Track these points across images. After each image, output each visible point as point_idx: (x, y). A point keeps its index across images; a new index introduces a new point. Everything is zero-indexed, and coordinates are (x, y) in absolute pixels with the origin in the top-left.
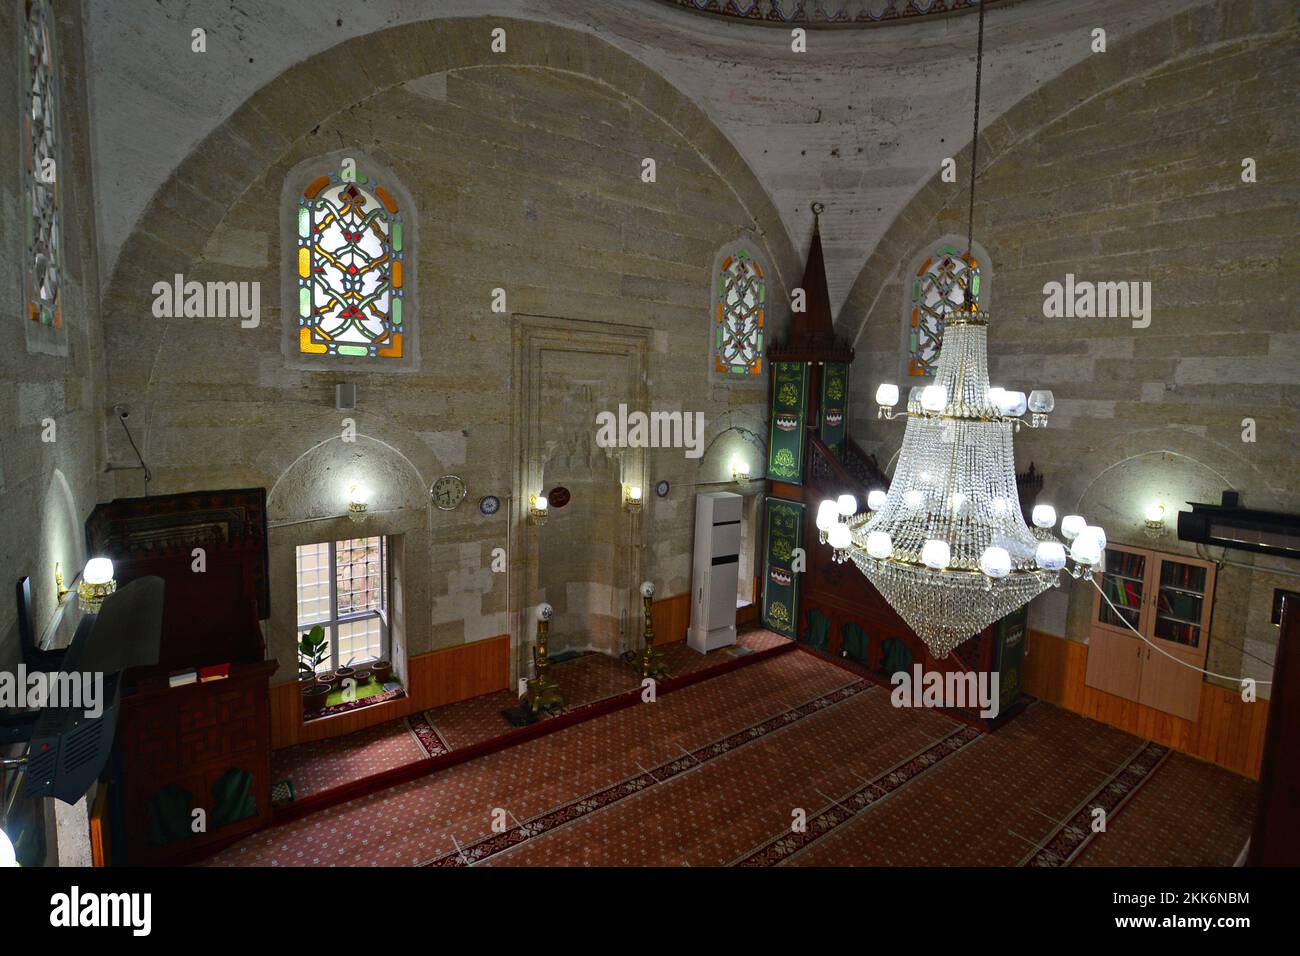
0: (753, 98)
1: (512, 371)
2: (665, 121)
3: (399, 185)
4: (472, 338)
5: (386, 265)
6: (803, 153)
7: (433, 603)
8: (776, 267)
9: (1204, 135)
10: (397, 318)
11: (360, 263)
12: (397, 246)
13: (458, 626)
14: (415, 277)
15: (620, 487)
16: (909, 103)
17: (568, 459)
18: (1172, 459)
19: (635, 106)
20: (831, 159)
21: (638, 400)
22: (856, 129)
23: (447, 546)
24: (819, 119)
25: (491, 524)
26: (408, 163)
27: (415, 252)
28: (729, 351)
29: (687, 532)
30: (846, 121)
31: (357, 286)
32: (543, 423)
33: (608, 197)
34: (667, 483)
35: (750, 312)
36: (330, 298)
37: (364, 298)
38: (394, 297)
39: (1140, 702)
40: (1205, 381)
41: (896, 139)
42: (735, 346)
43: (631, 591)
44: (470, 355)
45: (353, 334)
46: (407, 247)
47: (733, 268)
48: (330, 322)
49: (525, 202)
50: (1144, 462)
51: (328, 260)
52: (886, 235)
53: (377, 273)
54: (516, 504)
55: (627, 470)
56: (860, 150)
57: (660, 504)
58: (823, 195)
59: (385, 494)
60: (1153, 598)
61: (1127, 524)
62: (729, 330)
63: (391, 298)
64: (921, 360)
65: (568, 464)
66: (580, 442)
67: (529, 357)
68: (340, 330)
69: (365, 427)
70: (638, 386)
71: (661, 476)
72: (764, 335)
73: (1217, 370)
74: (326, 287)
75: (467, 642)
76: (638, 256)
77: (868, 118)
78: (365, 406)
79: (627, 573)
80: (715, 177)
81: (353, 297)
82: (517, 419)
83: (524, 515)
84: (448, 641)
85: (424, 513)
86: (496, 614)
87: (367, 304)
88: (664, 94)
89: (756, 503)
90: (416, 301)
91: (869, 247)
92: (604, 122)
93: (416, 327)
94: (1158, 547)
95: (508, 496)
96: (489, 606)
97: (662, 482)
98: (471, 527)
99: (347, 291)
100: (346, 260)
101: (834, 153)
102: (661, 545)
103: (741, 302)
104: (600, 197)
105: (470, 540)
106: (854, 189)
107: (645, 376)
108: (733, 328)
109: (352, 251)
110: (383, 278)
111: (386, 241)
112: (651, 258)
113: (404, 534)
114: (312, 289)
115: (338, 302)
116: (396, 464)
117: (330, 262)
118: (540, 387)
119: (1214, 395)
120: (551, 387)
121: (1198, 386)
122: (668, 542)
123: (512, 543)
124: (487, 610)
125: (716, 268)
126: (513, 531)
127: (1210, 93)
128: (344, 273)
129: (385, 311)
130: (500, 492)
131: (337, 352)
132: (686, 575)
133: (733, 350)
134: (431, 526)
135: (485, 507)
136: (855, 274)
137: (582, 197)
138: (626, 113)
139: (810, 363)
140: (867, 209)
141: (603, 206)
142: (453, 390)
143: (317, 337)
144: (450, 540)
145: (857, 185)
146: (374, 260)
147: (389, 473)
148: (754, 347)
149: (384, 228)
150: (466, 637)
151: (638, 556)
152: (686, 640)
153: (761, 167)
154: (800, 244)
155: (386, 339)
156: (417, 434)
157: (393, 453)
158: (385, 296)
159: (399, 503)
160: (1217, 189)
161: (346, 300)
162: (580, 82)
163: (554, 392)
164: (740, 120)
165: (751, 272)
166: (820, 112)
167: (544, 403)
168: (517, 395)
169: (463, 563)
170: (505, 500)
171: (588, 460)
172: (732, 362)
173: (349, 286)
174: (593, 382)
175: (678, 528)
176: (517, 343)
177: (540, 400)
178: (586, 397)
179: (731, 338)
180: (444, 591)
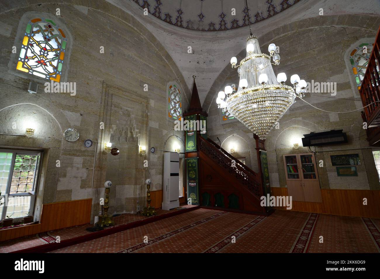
0: (176, 45)
1: (101, 98)
2: (153, 45)
3: (67, 30)
4: (88, 84)
5: (58, 52)
6: (190, 62)
7: (58, 180)
8: (184, 92)
9: (284, 53)
10: (60, 69)
11: (48, 48)
12: (64, 48)
13: (69, 192)
14: (69, 59)
15: (138, 147)
16: (216, 51)
17: (119, 138)
18: (295, 127)
19: (144, 38)
20: (198, 64)
21: (145, 119)
22: (203, 57)
23: (68, 157)
24: (194, 53)
25: (88, 151)
26: (72, 26)
27: (70, 51)
28: (172, 112)
29: (161, 167)
30: (201, 54)
31: (46, 55)
32: (111, 118)
33: (136, 58)
34: (154, 148)
35: (178, 102)
36: (34, 55)
37: (47, 59)
38: (60, 62)
39: (306, 201)
40: (299, 106)
41: (213, 60)
42: (174, 111)
43: (141, 186)
44: (86, 89)
45: (40, 69)
46: (67, 49)
47: (172, 88)
48: (32, 63)
49: (110, 50)
50: (289, 130)
51: (35, 43)
52: (213, 85)
53: (54, 53)
54: (99, 145)
55: (141, 141)
56: (204, 62)
57: (152, 155)
58: (195, 74)
59: (43, 131)
60: (301, 167)
61: (289, 148)
62: (172, 106)
63: (58, 63)
64: (225, 116)
65: (119, 140)
66: (124, 132)
67: (108, 96)
68: (36, 67)
69: (39, 103)
70: (145, 114)
71: (152, 146)
72: (182, 110)
73: (300, 103)
74: (33, 51)
75: (72, 200)
76: (145, 76)
77: (206, 54)
78: (41, 95)
79: (140, 179)
80: (167, 64)
81: (43, 57)
82: (102, 114)
83: (102, 150)
84: (64, 199)
85: (60, 142)
86: (87, 189)
87: (49, 61)
88: (152, 38)
89: (183, 161)
90: (68, 66)
91: (208, 89)
92: (136, 39)
93: (67, 74)
94: (298, 152)
95: (96, 141)
96: (83, 186)
97: (153, 148)
98: (80, 151)
99: (41, 55)
100: (43, 45)
101: (198, 63)
102: (152, 171)
103: (175, 99)
104: (134, 57)
105: (79, 156)
106: (204, 73)
107: (147, 111)
108: (173, 105)
109: (46, 44)
110: (56, 55)
111: (59, 44)
112: (149, 78)
113: (50, 148)
114: (27, 50)
115: (37, 57)
116: (51, 120)
117: (36, 44)
118: (111, 106)
119: (301, 109)
120: (115, 107)
121: (297, 108)
122: (154, 170)
123: (96, 160)
124: (82, 187)
125: (168, 88)
126: (97, 155)
127: (283, 44)
128: (41, 49)
129: (56, 65)
130: (93, 139)
131: (32, 73)
132: (161, 183)
133: (173, 112)
134: (62, 147)
135: (86, 144)
136: (205, 96)
137: (128, 55)
138: (142, 39)
139: (196, 114)
140: (207, 78)
141: (135, 60)
142: (78, 99)
143: (25, 66)
144: (69, 154)
145: (204, 72)
146: (54, 49)
147: (46, 123)
148: (179, 112)
149: (60, 41)
150: (72, 198)
151: (144, 173)
152: (161, 208)
153: (179, 64)
154: (190, 87)
155: (54, 75)
156: (62, 111)
157: (50, 115)
158: (56, 61)
159: (49, 135)
160: (290, 63)
161: (40, 57)
162: (129, 26)
163: (116, 109)
164: (173, 50)
165: (178, 92)
166: (194, 51)
167: (112, 112)
168: (103, 107)
169: (74, 165)
170: (95, 142)
171: (126, 138)
172: (173, 115)
173: (42, 53)
174: (130, 109)
175: (158, 165)
176: (104, 89)
177: (111, 110)
178: (127, 115)
179: (173, 108)
180: (65, 176)
